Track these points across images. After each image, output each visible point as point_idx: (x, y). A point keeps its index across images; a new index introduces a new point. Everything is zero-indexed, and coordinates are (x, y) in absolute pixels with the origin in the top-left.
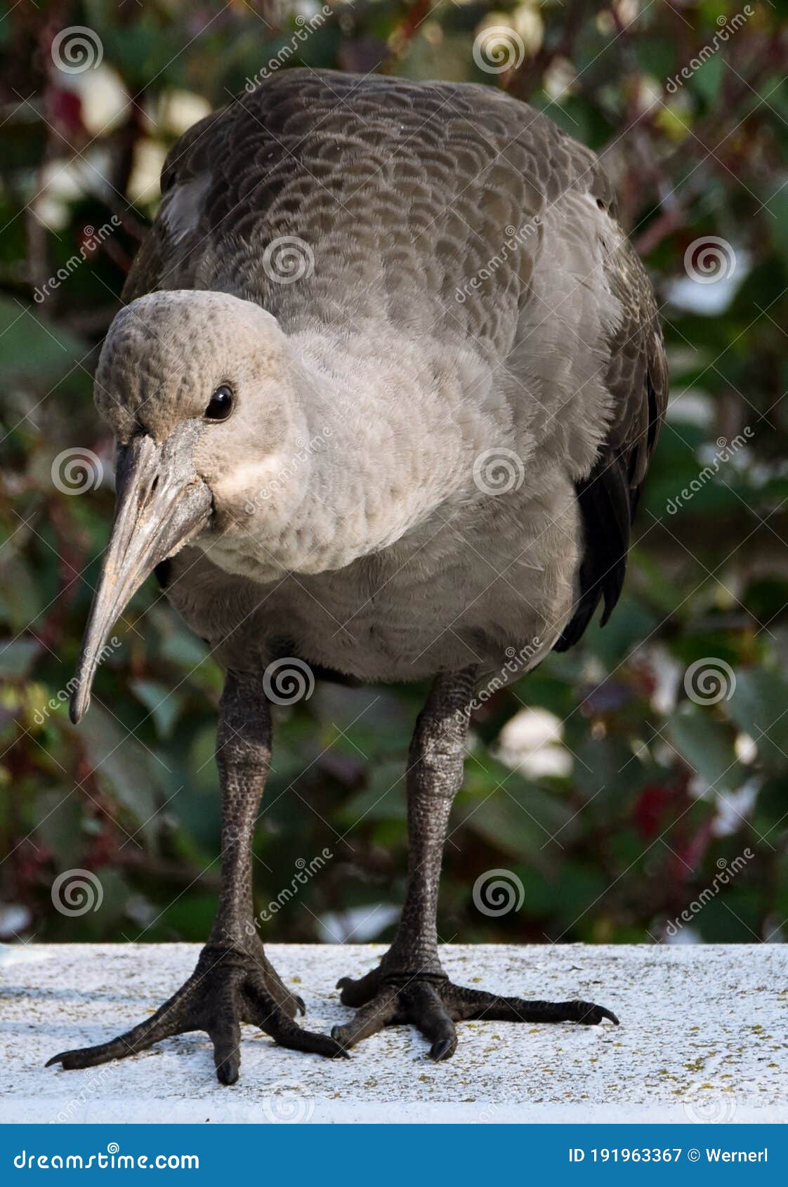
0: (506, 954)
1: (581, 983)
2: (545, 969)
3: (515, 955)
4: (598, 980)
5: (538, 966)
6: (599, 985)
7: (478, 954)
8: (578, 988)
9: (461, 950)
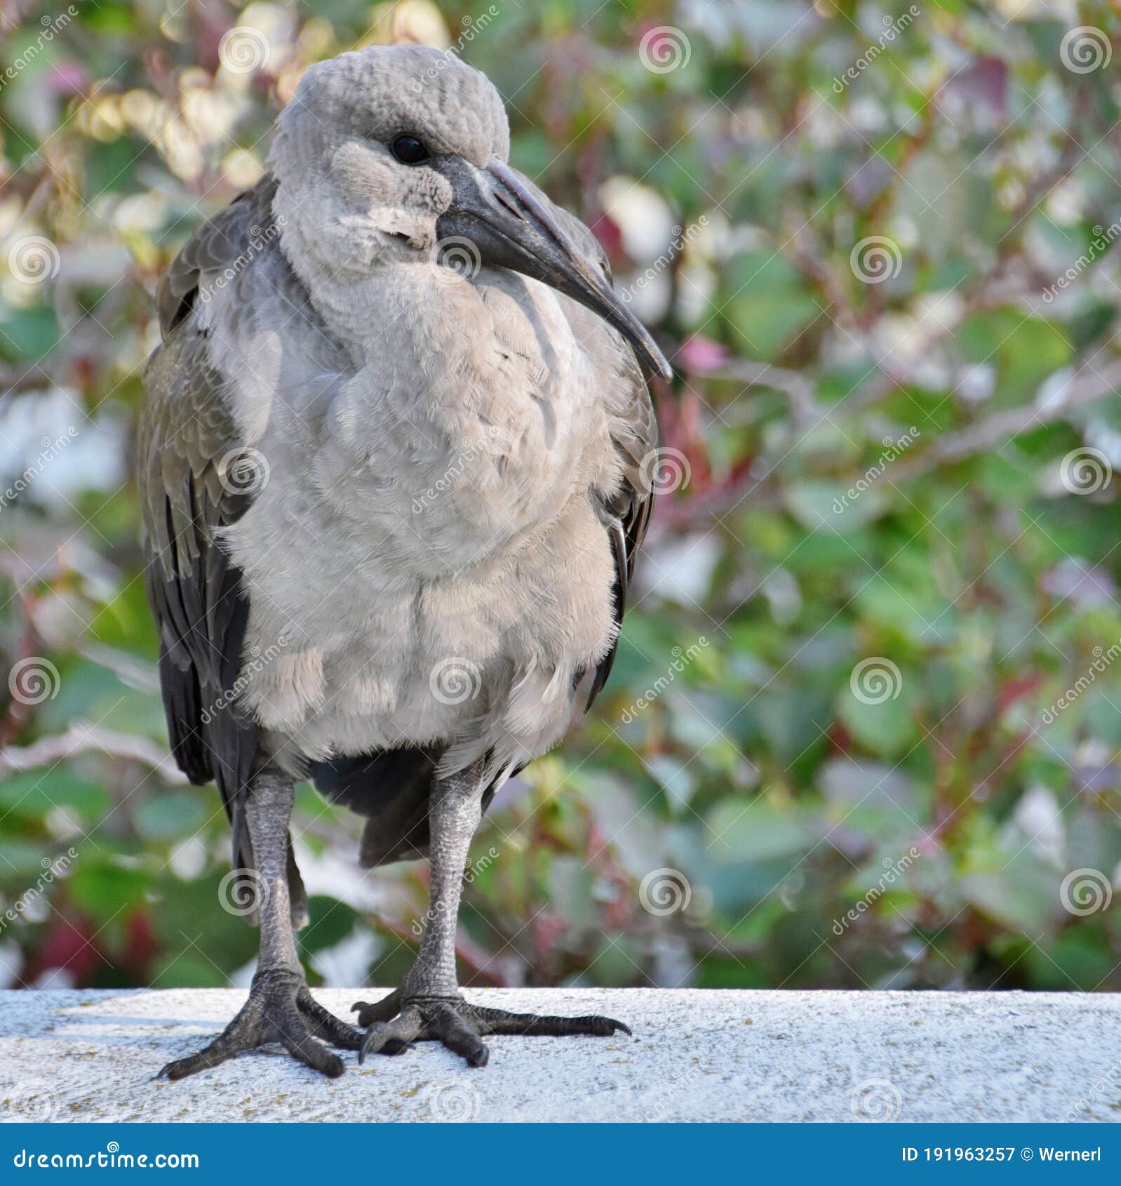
0: (948, 1000)
1: (1016, 1027)
2: (983, 1014)
3: (957, 1001)
4: (1032, 1025)
5: (977, 1011)
6: (1033, 1029)
7: (921, 999)
8: (1012, 1032)
9: (906, 996)
